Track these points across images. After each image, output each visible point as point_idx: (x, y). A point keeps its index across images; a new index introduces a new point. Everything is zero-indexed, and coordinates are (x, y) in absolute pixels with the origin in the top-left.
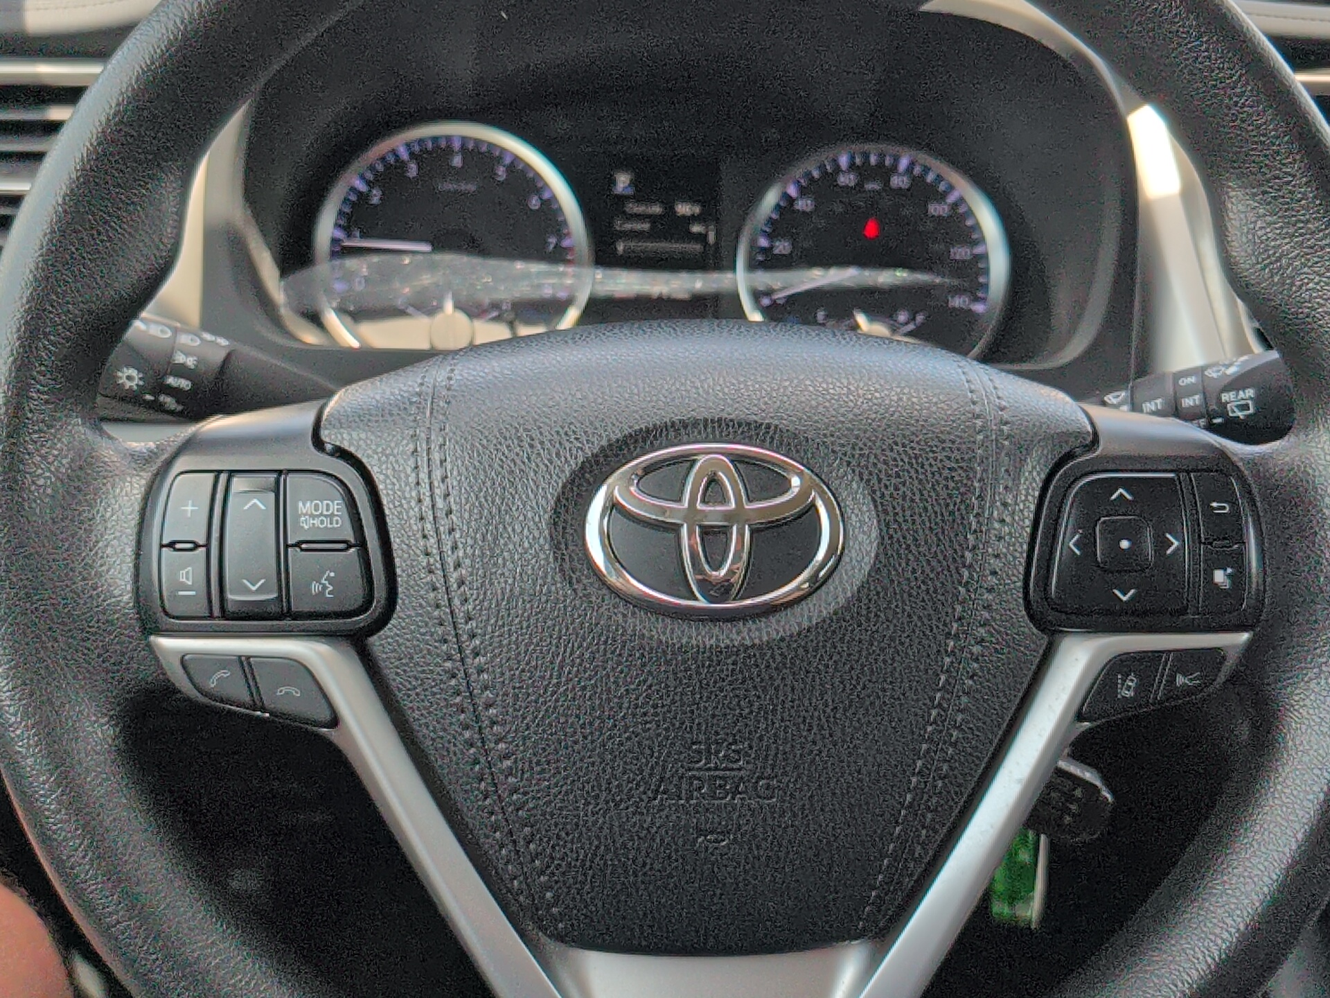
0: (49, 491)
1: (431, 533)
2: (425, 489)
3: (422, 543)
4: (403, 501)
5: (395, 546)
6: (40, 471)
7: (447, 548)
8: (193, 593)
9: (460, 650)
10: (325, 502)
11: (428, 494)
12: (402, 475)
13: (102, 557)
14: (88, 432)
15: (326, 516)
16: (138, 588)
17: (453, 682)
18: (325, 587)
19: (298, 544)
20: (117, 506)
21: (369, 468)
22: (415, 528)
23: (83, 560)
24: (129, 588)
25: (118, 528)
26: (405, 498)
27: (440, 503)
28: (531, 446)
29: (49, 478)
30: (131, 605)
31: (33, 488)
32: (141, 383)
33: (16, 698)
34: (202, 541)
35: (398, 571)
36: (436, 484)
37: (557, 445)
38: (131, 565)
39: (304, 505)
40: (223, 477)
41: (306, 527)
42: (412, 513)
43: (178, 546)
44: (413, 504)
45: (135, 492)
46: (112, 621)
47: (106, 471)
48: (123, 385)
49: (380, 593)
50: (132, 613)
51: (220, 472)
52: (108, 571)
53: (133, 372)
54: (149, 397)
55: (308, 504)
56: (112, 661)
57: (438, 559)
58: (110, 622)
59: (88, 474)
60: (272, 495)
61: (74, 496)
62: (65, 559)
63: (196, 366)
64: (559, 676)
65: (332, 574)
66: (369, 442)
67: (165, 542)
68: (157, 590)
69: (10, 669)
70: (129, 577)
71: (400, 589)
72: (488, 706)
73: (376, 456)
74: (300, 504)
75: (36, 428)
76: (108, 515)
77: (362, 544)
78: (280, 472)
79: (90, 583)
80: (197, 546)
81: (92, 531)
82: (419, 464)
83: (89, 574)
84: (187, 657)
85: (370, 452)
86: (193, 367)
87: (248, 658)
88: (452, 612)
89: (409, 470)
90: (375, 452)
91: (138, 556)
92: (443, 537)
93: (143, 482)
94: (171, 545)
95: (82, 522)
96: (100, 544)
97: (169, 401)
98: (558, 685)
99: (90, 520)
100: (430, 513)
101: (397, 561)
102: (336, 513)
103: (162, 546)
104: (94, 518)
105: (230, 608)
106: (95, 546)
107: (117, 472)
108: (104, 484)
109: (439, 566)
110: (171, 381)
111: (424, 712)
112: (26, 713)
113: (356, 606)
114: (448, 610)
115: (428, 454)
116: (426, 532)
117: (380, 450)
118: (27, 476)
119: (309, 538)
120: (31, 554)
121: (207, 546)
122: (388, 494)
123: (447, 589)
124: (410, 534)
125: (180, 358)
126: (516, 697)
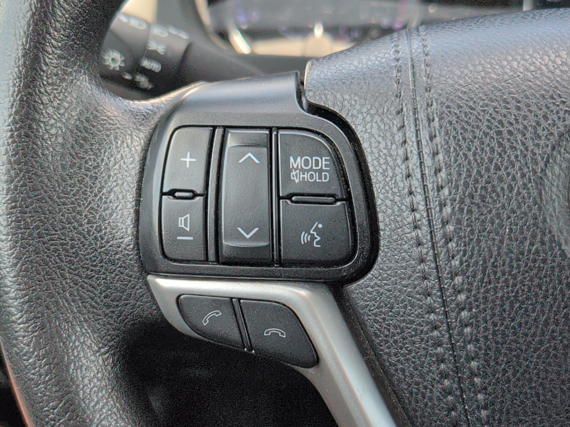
0: (60, 140)
1: (419, 190)
2: (412, 147)
3: (408, 200)
4: (389, 159)
5: (378, 202)
6: (53, 121)
7: (434, 205)
8: (191, 238)
9: (444, 304)
10: (314, 158)
11: (415, 152)
12: (388, 134)
13: (105, 203)
14: (94, 87)
15: (315, 171)
16: (138, 231)
17: (436, 333)
18: (313, 238)
19: (289, 197)
20: (119, 156)
21: (353, 127)
22: (401, 184)
23: (88, 204)
24: (129, 231)
25: (119, 176)
26: (391, 156)
27: (428, 161)
28: (518, 108)
29: (60, 128)
30: (132, 246)
31: (46, 136)
32: (123, 65)
33: (30, 329)
34: (199, 190)
35: (381, 226)
36: (424, 142)
37: (544, 109)
38: (132, 210)
39: (295, 160)
40: (219, 132)
41: (297, 181)
42: (398, 170)
43: (177, 194)
44: (399, 162)
45: (135, 144)
46: (114, 261)
47: (109, 124)
48: (109, 66)
49: (363, 245)
50: (133, 254)
51: (215, 127)
52: (111, 215)
53: (116, 55)
54: (128, 77)
55: (299, 159)
56: (112, 297)
57: (425, 215)
58: (113, 263)
59: (94, 126)
60: (265, 150)
61: (82, 146)
62: (73, 203)
63: (165, 53)
64: (543, 334)
65: (320, 226)
66: (353, 103)
67: (165, 190)
68: (157, 234)
69: (23, 303)
70: (129, 221)
71: (382, 243)
72: (470, 359)
73: (360, 116)
74: (292, 159)
75: (50, 81)
76: (111, 164)
77: (348, 199)
78: (270, 129)
79: (95, 225)
80: (195, 195)
81: (96, 178)
82: (406, 123)
83: (94, 217)
84: (182, 297)
85: (355, 112)
86: (162, 54)
87: (239, 299)
88: (437, 267)
89: (395, 129)
90: (360, 112)
91: (138, 202)
92: (431, 194)
93: (142, 135)
94: (172, 193)
95: (88, 170)
96: (104, 191)
97: (143, 81)
98: (541, 343)
99: (95, 168)
100: (419, 170)
101: (380, 216)
102: (324, 168)
103: (162, 194)
104: (98, 166)
105: (225, 252)
106: (99, 192)
107: (118, 125)
108: (108, 136)
109: (425, 222)
110: (146, 64)
111: (402, 358)
112: (38, 343)
113: (341, 257)
114: (433, 265)
115: (414, 114)
116: (413, 189)
117: (364, 110)
118: (42, 125)
119: (298, 191)
120: (43, 198)
121: (205, 196)
122: (372, 152)
123: (433, 244)
124: (395, 190)
125: (153, 46)
126: (498, 351)
